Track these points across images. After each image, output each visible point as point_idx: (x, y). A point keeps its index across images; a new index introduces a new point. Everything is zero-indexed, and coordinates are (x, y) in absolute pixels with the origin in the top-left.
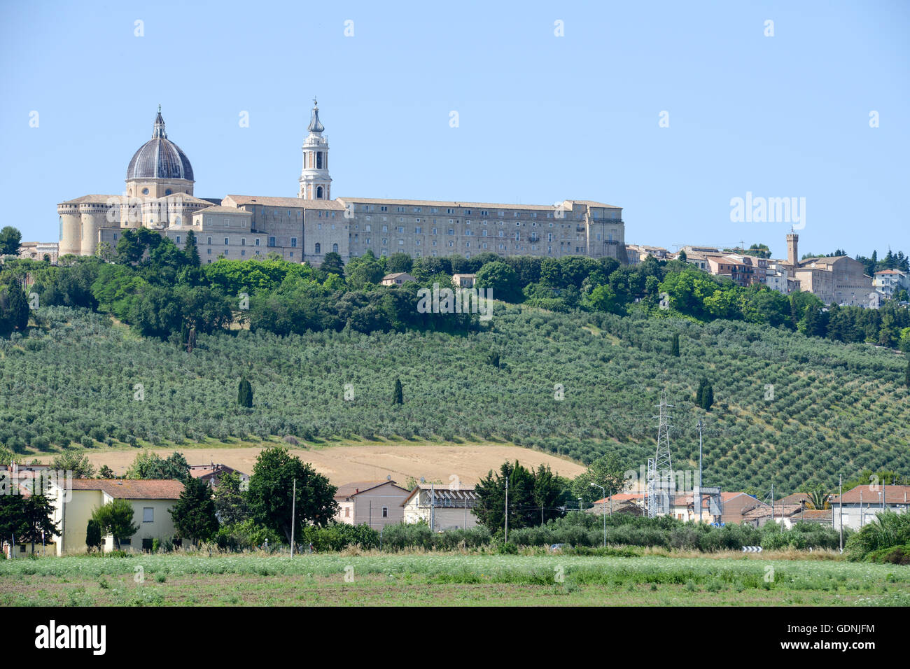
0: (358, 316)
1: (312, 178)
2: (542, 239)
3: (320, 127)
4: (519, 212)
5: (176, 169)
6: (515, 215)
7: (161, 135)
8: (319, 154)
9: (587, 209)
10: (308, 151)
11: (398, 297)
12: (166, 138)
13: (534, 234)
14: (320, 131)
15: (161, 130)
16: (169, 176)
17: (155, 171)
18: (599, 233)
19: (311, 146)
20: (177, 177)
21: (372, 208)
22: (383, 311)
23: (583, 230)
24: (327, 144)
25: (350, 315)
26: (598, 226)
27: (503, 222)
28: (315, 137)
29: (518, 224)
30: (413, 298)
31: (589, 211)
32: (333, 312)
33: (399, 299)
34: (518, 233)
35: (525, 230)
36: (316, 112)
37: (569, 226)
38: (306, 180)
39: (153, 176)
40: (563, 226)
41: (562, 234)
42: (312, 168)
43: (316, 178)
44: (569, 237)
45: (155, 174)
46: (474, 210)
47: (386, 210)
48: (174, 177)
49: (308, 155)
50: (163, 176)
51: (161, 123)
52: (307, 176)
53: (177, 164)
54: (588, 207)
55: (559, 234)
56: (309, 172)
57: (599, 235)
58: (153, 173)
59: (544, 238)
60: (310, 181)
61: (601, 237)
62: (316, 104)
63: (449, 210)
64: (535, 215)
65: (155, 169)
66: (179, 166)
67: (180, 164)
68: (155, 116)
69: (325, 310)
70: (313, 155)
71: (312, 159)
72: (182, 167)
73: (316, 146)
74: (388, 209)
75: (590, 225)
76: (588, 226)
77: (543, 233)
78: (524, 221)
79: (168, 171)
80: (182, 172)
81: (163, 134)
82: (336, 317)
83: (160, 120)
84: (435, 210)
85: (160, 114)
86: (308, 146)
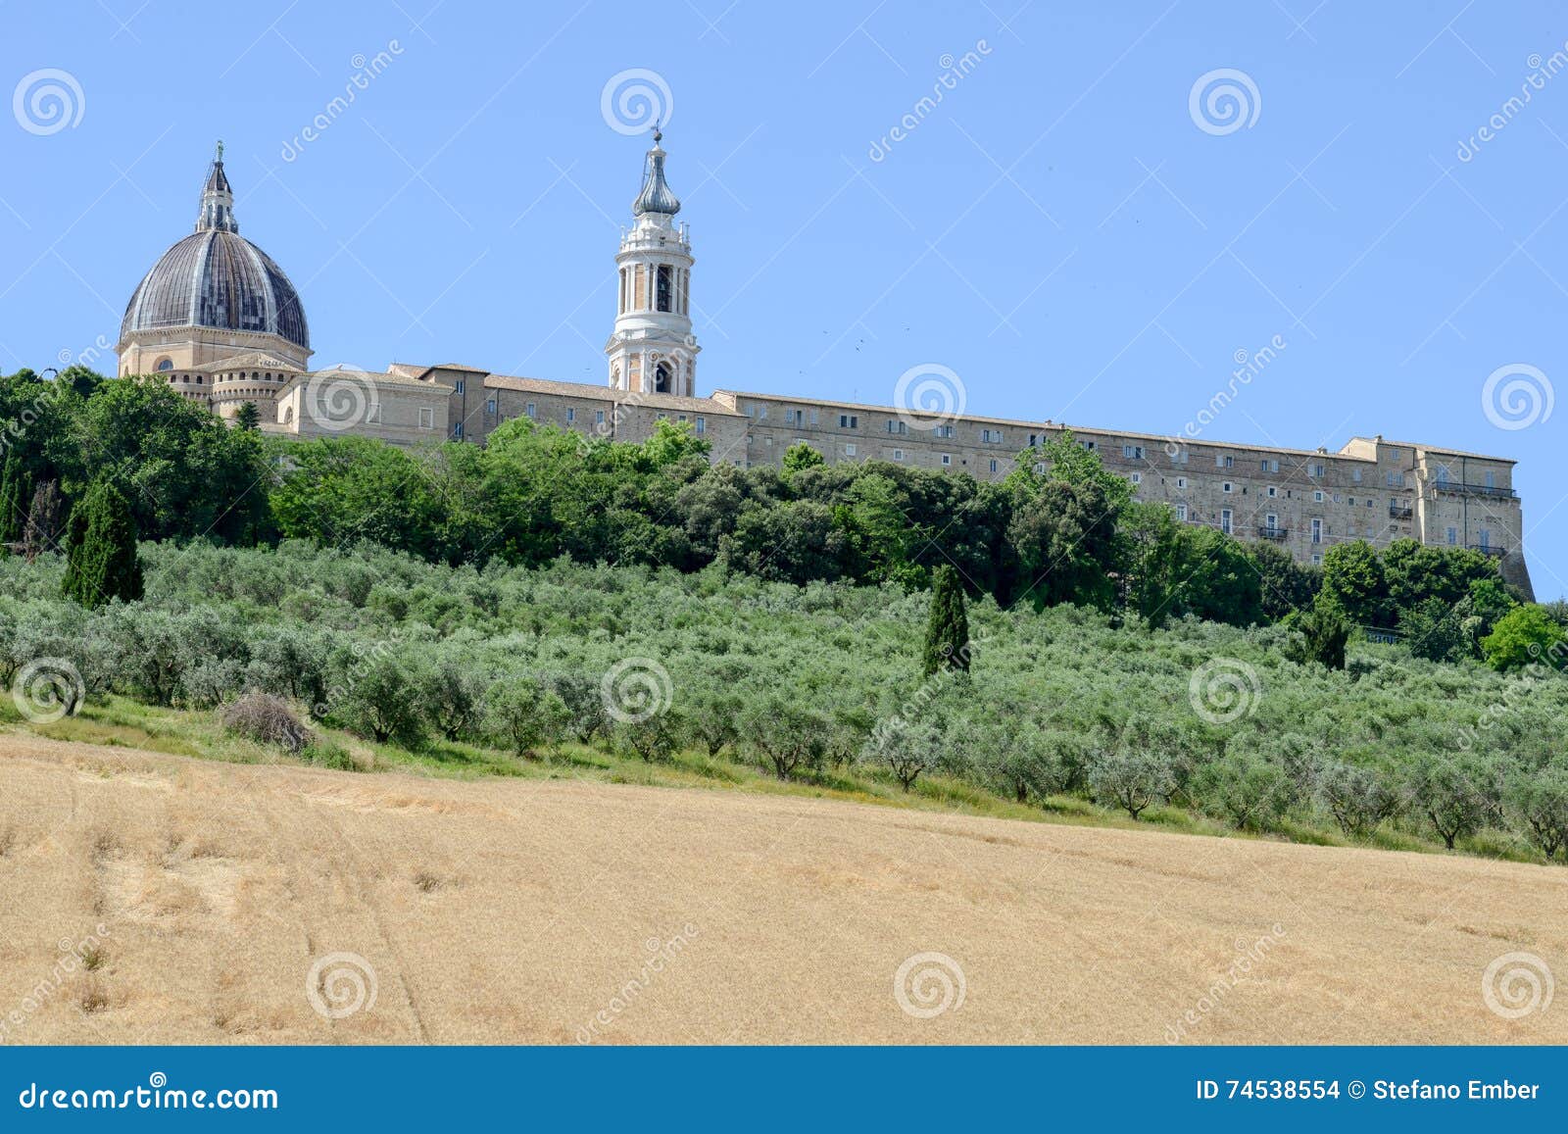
0: (757, 530)
1: (642, 335)
2: (1294, 534)
3: (668, 198)
4: (1231, 454)
5: (253, 306)
6: (1220, 463)
7: (220, 225)
8: (664, 272)
9: (1416, 461)
10: (633, 263)
11: (909, 490)
12: (235, 230)
13: (1272, 519)
14: (672, 211)
15: (220, 208)
16: (231, 323)
17: (192, 307)
18: (1453, 524)
19: (641, 248)
20: (255, 327)
21: (813, 418)
22: (852, 526)
23: (1409, 514)
24: (687, 249)
25: (729, 528)
26: (1450, 507)
27: (1185, 480)
28: (651, 224)
29: (1227, 487)
30: (964, 498)
31: (1423, 463)
32: (663, 514)
33: (915, 496)
34: (1227, 514)
35: (1249, 506)
36: (659, 161)
37: (1370, 503)
38: (626, 344)
39: (185, 322)
40: (1351, 501)
41: (1348, 526)
42: (644, 310)
43: (653, 338)
44: (1369, 532)
45: (191, 314)
46: (1102, 441)
47: (854, 425)
48: (246, 326)
49: (631, 276)
50: (214, 323)
51: (220, 188)
52: (628, 332)
53: (258, 293)
54: (1420, 454)
55: (1341, 523)
56: (634, 320)
57: (1452, 533)
58: (185, 314)
59: (1301, 529)
60: (637, 343)
61: (1460, 535)
62: (658, 139)
63: (1033, 437)
64: (1274, 466)
65: (193, 301)
66: (261, 299)
67: (267, 293)
68: (206, 171)
69: (636, 506)
70: (647, 273)
71: (641, 285)
72: (273, 301)
73: (655, 247)
74: (859, 424)
75: (1428, 503)
76: (1421, 502)
77: (1296, 518)
78: (1244, 480)
79: (228, 310)
80: (272, 316)
81: (227, 219)
82: (676, 532)
83: (220, 181)
84: (994, 436)
85: (219, 165)
86: (633, 248)
